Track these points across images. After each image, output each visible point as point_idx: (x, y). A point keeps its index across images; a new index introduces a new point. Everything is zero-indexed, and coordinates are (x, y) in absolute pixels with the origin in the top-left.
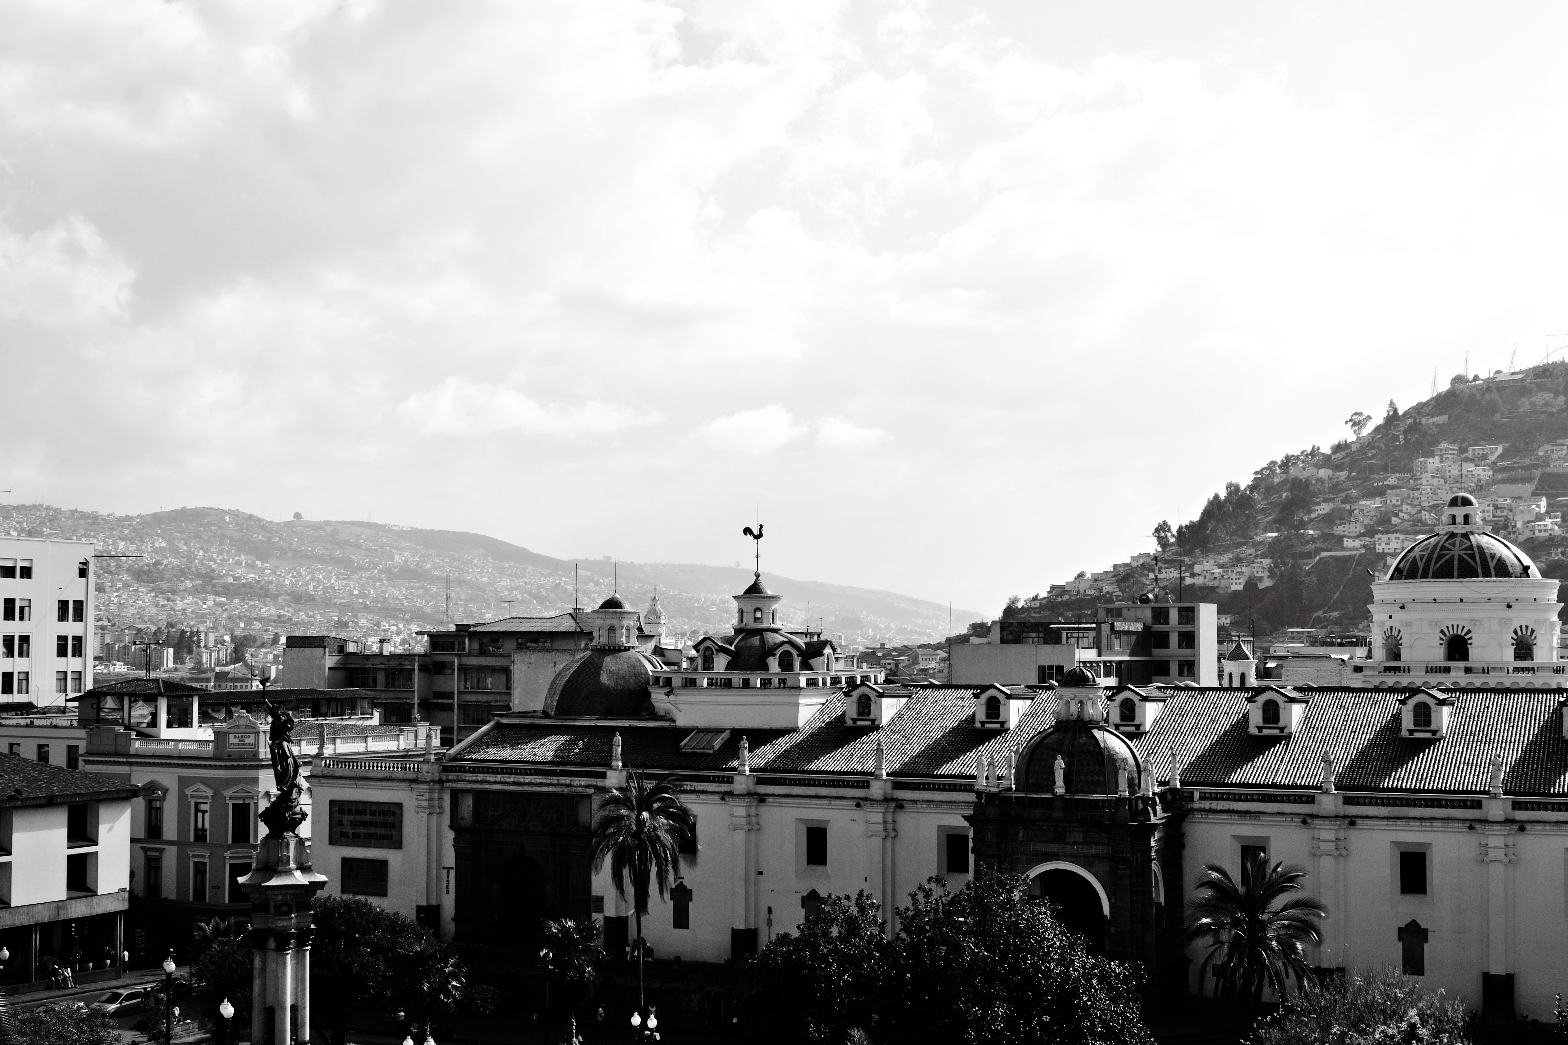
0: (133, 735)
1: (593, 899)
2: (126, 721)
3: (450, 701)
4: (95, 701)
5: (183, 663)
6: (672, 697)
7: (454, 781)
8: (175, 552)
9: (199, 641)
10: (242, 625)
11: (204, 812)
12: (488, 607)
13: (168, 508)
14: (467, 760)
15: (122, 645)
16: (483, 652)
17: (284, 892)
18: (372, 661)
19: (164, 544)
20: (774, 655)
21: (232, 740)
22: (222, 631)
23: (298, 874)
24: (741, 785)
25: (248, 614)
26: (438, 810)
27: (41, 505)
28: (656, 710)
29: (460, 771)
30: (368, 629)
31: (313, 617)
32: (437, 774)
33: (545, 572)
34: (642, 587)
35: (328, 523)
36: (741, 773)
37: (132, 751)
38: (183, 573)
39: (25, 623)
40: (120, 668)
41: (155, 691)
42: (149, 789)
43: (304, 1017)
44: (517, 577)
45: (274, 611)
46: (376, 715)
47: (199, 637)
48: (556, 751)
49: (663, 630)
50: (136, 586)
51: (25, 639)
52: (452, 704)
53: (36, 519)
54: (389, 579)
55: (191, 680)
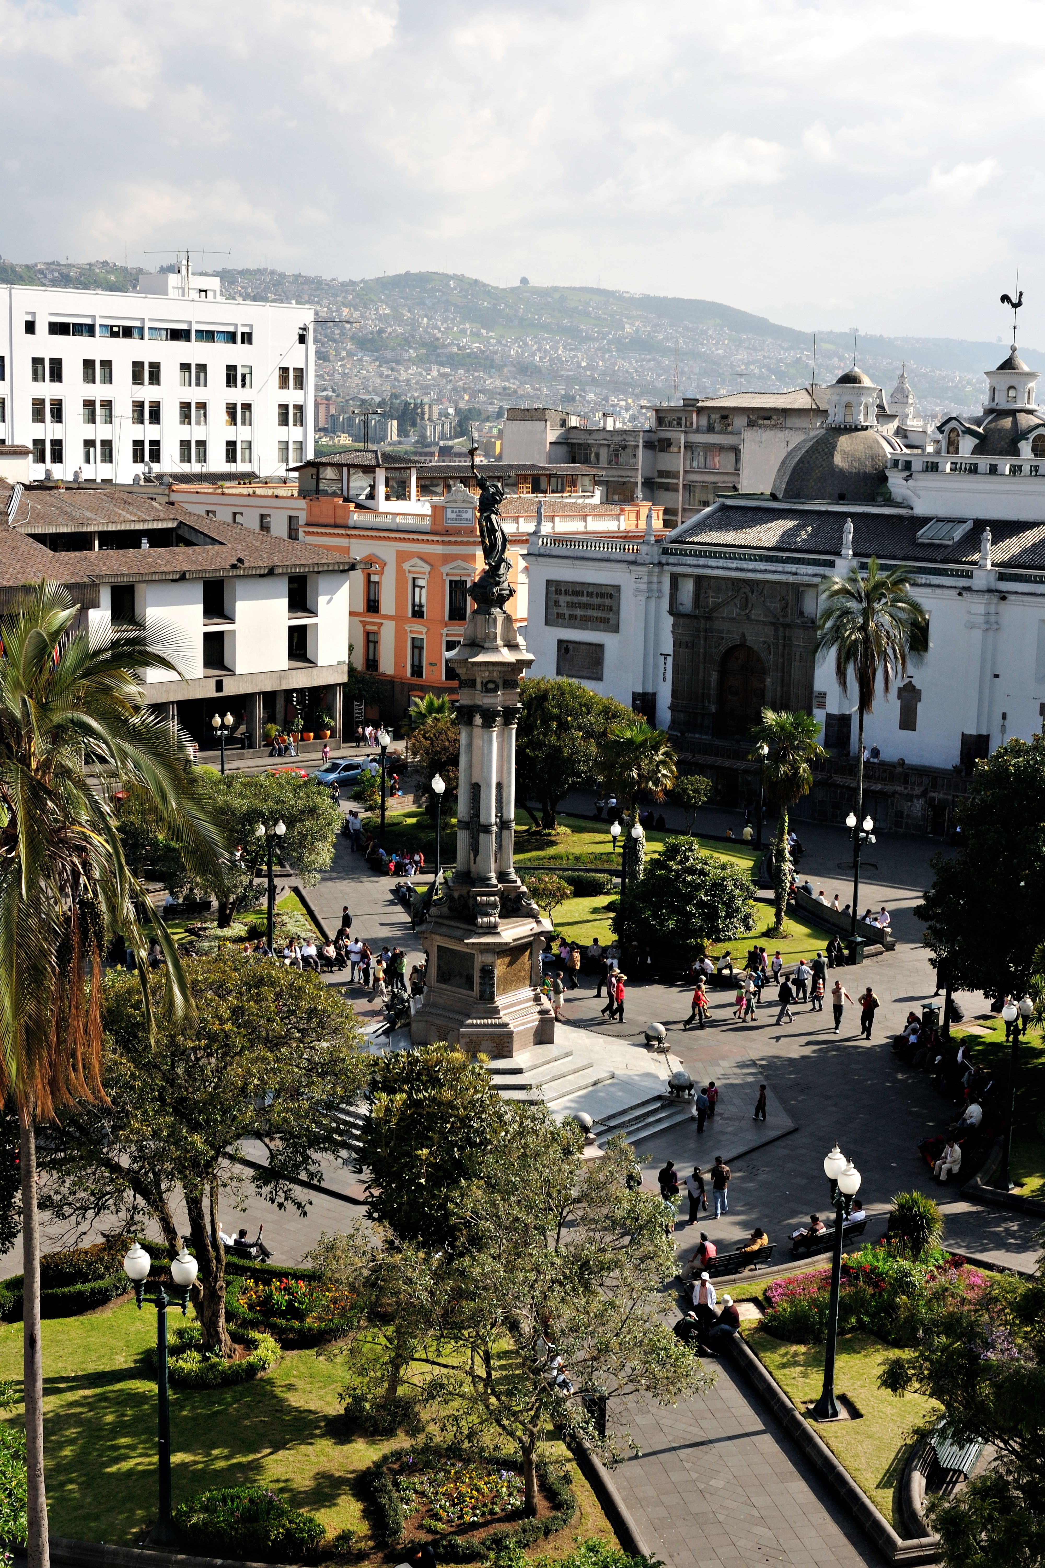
0: (352, 506)
1: (815, 694)
2: (345, 493)
3: (675, 481)
4: (314, 471)
5: (407, 436)
6: (910, 482)
7: (675, 565)
8: (398, 318)
9: (423, 413)
10: (467, 397)
11: (421, 587)
12: (723, 382)
13: (391, 273)
14: (688, 543)
15: (346, 416)
16: (710, 429)
17: (491, 668)
18: (594, 436)
19: (387, 311)
20: (1027, 439)
21: (450, 515)
22: (447, 404)
23: (505, 651)
24: (980, 580)
25: (472, 385)
26: (656, 595)
27: (265, 269)
28: (893, 496)
29: (681, 554)
30: (595, 403)
31: (539, 390)
32: (656, 557)
33: (785, 345)
34: (891, 364)
35: (556, 289)
36: (982, 567)
37: (351, 523)
38: (407, 342)
39: (247, 390)
40: (345, 440)
41: (374, 463)
42: (367, 562)
43: (509, 795)
44: (755, 350)
45: (499, 383)
46: (598, 493)
47: (423, 409)
48: (782, 536)
49: (910, 410)
50: (360, 355)
51: (247, 407)
52: (677, 484)
53: (261, 284)
54: (618, 350)
55: (415, 453)
